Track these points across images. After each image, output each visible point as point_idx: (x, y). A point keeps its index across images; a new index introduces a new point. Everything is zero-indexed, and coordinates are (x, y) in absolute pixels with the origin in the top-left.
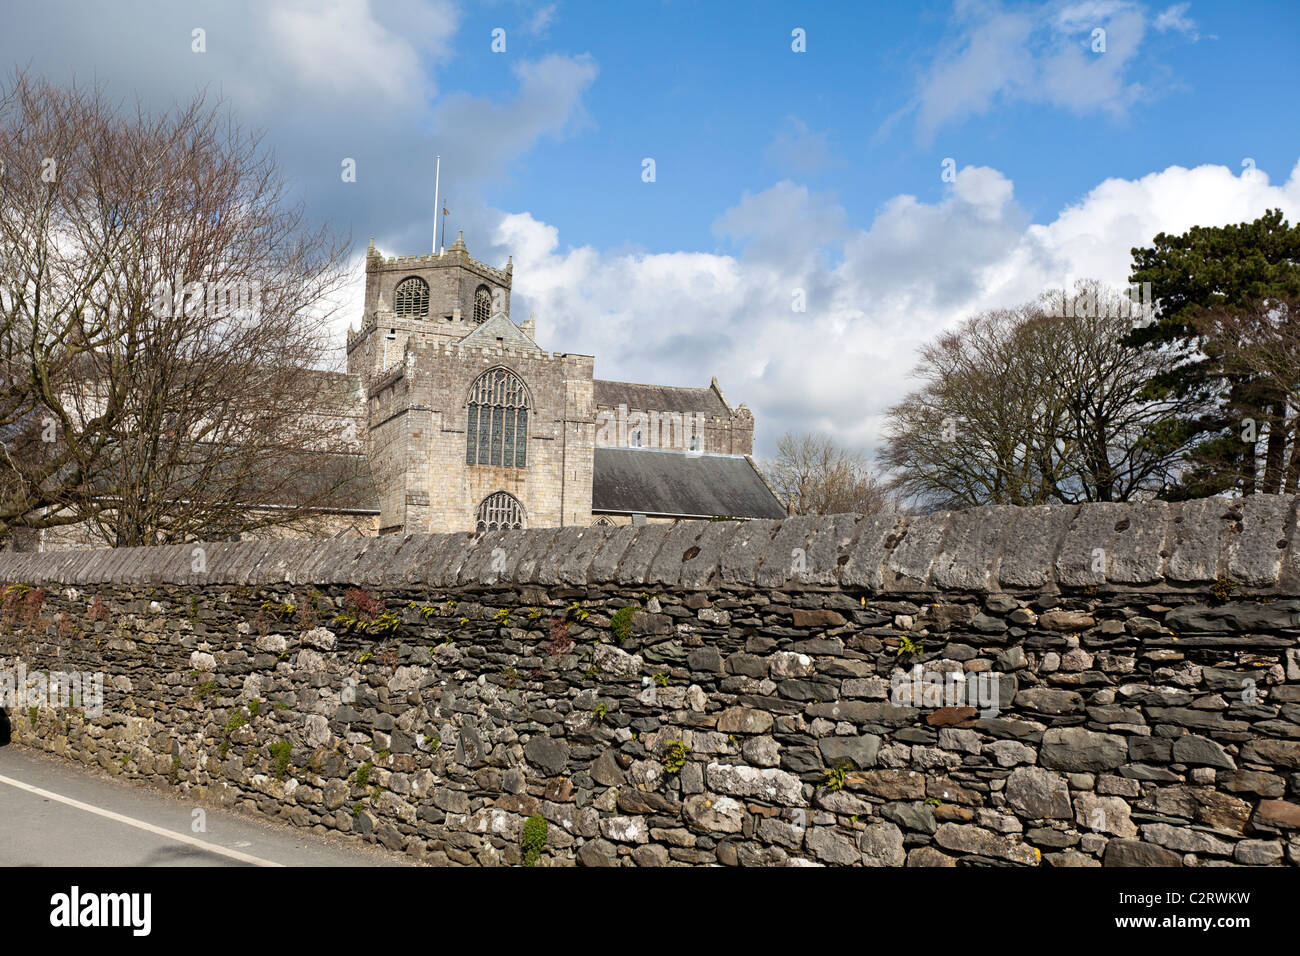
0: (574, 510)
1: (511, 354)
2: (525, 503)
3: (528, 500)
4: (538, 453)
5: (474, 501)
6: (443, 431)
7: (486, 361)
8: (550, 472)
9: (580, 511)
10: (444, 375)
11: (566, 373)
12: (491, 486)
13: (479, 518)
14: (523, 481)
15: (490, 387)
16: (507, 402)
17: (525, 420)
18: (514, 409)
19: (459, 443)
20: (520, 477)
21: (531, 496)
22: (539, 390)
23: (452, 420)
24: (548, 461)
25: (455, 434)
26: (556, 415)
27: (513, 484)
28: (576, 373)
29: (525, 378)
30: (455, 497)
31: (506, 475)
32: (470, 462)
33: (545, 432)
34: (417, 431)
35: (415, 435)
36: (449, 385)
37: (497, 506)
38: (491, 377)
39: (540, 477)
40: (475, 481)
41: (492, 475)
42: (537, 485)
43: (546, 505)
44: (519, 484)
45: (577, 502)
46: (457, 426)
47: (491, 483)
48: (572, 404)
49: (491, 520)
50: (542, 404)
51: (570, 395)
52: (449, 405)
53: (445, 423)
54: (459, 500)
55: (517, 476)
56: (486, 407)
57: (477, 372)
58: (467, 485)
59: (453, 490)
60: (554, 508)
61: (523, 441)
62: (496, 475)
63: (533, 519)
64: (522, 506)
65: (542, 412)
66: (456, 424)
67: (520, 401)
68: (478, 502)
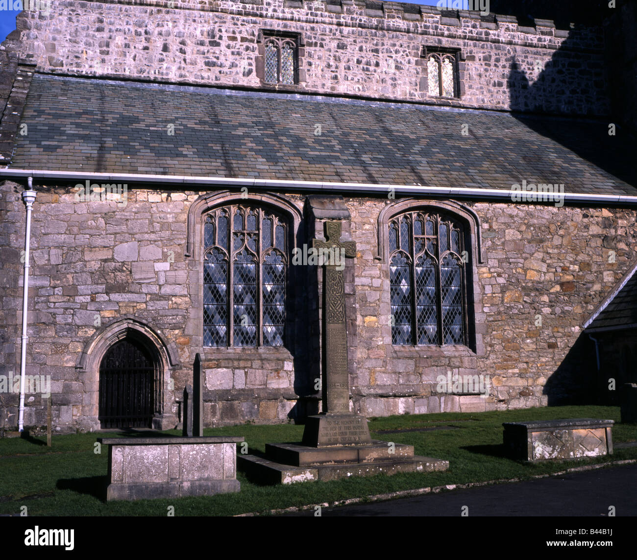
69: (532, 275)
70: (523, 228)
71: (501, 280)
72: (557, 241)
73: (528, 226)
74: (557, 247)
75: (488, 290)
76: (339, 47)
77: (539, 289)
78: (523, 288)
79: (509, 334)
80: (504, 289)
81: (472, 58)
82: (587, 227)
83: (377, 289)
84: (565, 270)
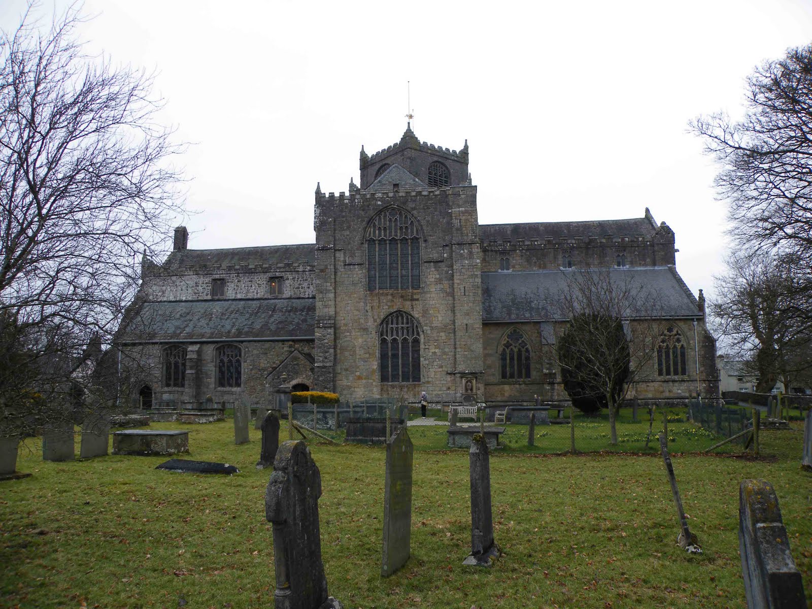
0: (465, 322)
1: (401, 194)
2: (421, 320)
3: (423, 316)
4: (431, 275)
5: (375, 321)
6: (345, 265)
7: (379, 203)
8: (442, 290)
9: (470, 321)
10: (344, 219)
11: (451, 204)
12: (389, 307)
13: (382, 335)
14: (417, 300)
15: (385, 224)
16: (401, 234)
17: (418, 248)
18: (407, 240)
19: (359, 274)
20: (415, 297)
21: (425, 312)
22: (428, 221)
23: (352, 255)
24: (439, 281)
25: (356, 266)
26: (444, 240)
27: (409, 303)
28: (461, 203)
29: (415, 212)
30: (359, 319)
31: (402, 297)
32: (370, 287)
33: (435, 256)
34: (322, 267)
35: (322, 271)
36: (349, 227)
37: (397, 324)
38: (385, 216)
39: (433, 295)
40: (375, 304)
41: (390, 297)
42: (431, 303)
43: (440, 319)
44: (414, 303)
45: (468, 314)
46: (357, 260)
47: (389, 304)
48: (457, 229)
49: (392, 336)
50: (431, 233)
51: (456, 222)
52: (349, 243)
53: (347, 258)
54: (362, 321)
55: (412, 296)
56: (382, 241)
57: (371, 213)
58: (368, 308)
59: (356, 313)
60: (448, 321)
61: (416, 265)
62: (393, 297)
63: (429, 332)
64: (419, 322)
65: (430, 239)
66: (356, 258)
67: (412, 232)
68: (379, 321)
69: (262, 365)
70: (260, 349)
71: (251, 367)
72: (272, 353)
73: (262, 349)
74: (272, 355)
75: (246, 370)
76: (238, 281)
77: (264, 369)
78: (259, 369)
79: (252, 384)
80: (251, 370)
81: (288, 279)
82: (283, 348)
83: (212, 371)
84: (274, 363)
